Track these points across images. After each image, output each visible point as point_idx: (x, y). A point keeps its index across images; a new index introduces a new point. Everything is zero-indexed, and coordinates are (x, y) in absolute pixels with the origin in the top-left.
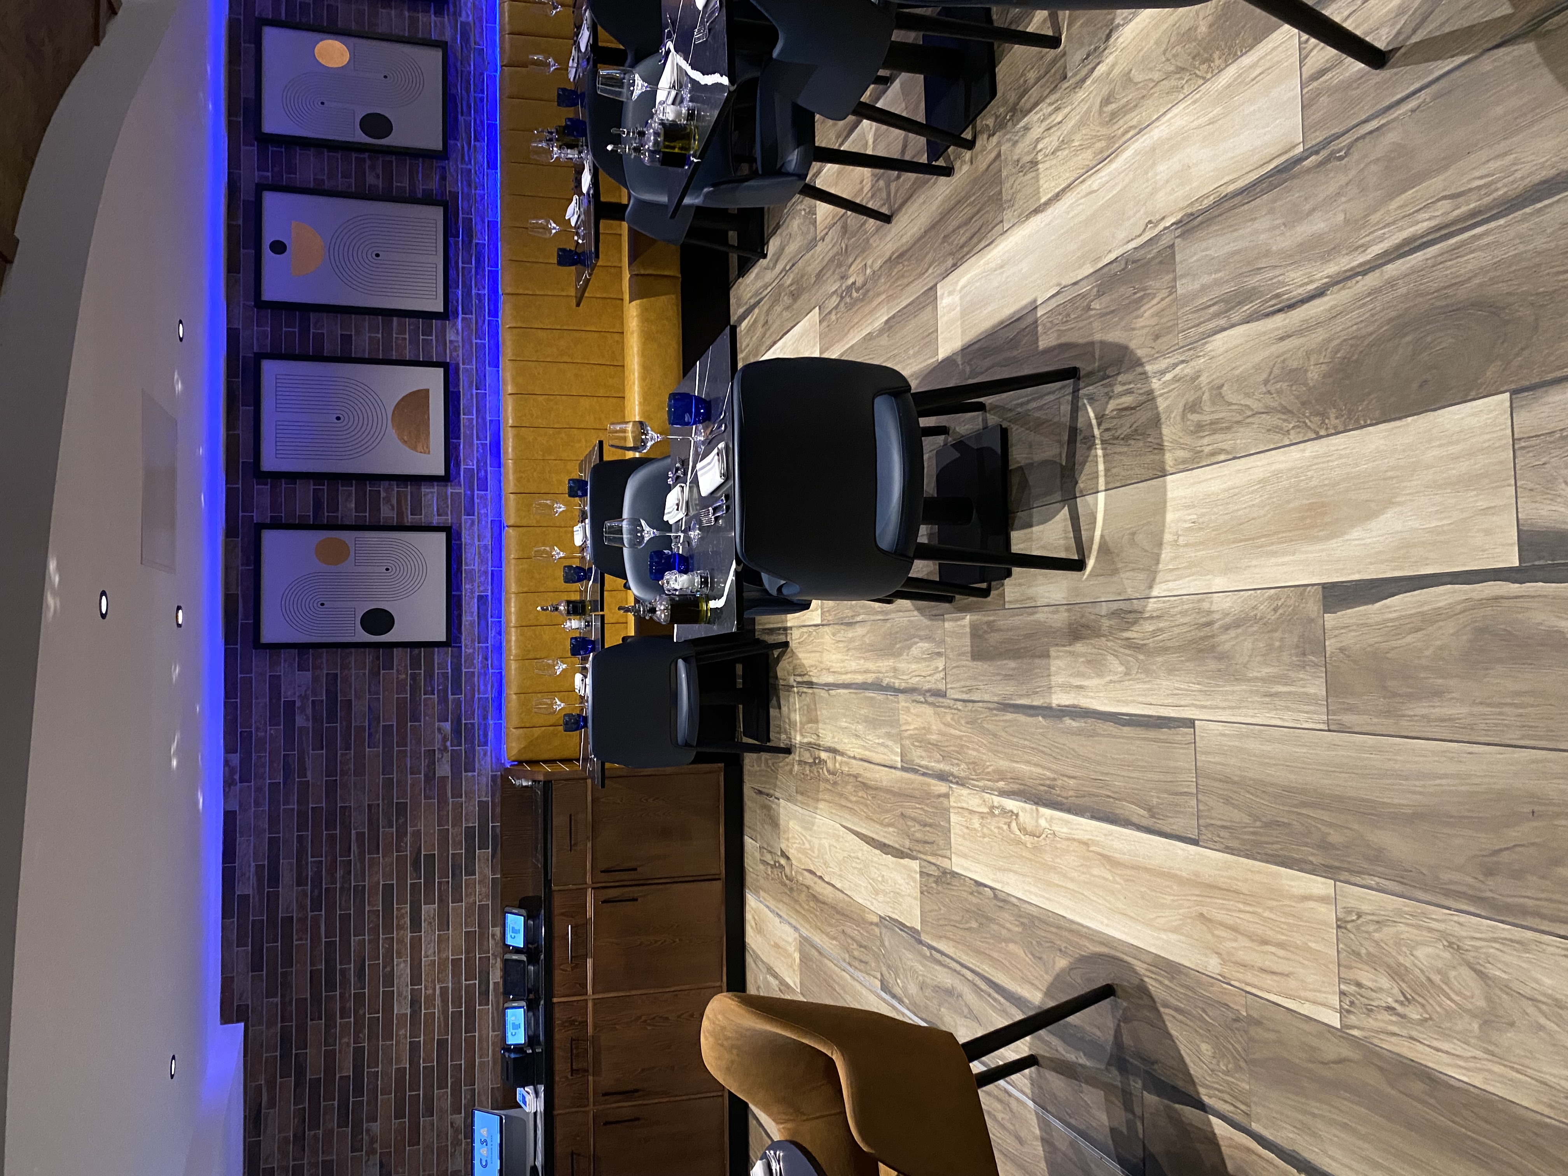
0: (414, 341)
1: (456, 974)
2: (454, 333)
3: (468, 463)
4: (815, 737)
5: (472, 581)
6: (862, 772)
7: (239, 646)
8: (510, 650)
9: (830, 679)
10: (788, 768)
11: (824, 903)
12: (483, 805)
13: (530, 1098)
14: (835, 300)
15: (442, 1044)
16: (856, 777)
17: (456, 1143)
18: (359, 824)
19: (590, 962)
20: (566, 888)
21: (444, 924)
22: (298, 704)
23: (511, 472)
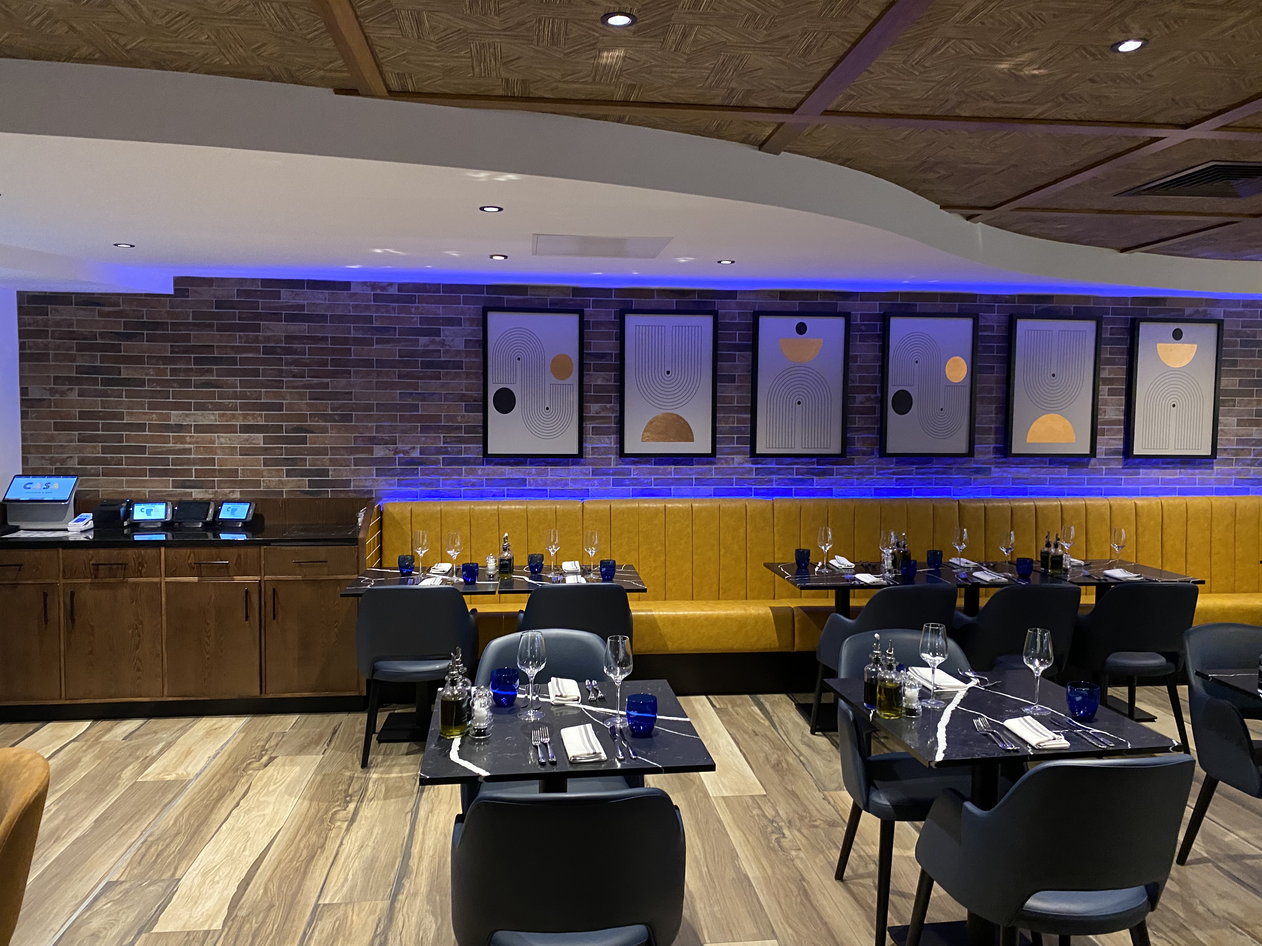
0: (732, 431)
1: (203, 461)
2: (740, 461)
3: (635, 471)
4: (370, 797)
5: (538, 474)
6: (325, 854)
7: (485, 295)
8: (479, 505)
9: (422, 814)
10: (350, 764)
11: (213, 809)
12: (347, 483)
13: (81, 526)
14: (770, 813)
15: (142, 450)
16: (322, 847)
17: (52, 461)
18: (338, 384)
19: (195, 579)
20: (262, 558)
21: (245, 452)
22: (437, 339)
23: (629, 505)
